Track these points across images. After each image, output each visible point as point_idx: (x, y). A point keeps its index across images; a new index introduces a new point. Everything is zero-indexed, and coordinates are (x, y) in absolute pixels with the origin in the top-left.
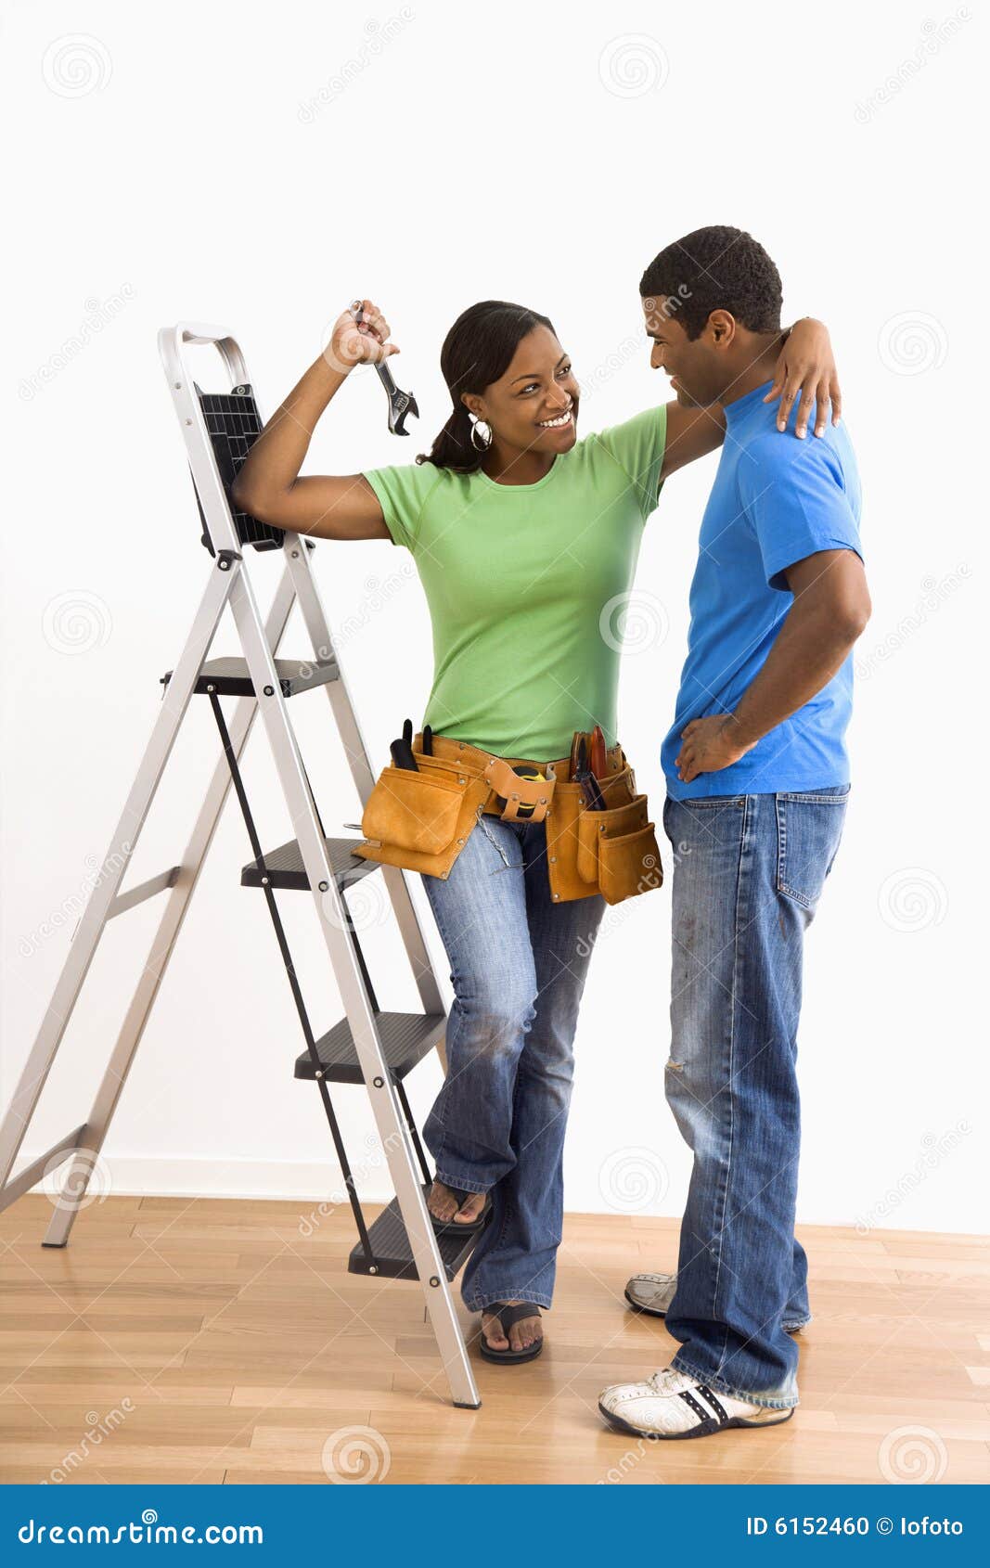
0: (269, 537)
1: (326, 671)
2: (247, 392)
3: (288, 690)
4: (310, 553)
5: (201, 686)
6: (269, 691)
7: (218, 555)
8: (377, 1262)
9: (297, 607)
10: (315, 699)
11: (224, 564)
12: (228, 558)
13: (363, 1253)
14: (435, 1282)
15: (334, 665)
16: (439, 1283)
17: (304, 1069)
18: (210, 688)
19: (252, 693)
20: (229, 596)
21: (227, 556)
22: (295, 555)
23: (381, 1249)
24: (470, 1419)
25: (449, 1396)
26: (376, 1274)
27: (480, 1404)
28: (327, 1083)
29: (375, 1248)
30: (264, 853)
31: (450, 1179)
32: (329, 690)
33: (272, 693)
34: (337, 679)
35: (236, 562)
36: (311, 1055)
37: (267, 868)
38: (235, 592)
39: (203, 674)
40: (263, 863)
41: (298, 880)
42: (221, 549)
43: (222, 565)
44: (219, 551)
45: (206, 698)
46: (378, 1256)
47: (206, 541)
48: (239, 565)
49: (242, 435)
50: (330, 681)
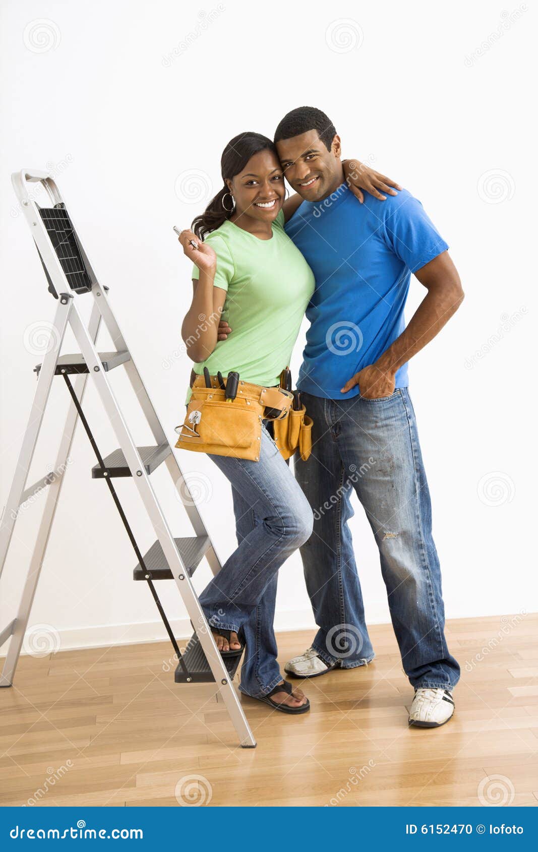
0: (84, 286)
1: (122, 355)
2: (62, 207)
3: (106, 367)
4: (106, 293)
5: (58, 370)
6: (97, 369)
7: (60, 296)
8: (190, 675)
9: (103, 323)
10: (119, 371)
11: (64, 301)
12: (66, 297)
13: (182, 671)
14: (224, 681)
15: (127, 353)
16: (226, 681)
17: (139, 575)
18: (63, 371)
19: (88, 372)
20: (68, 319)
21: (65, 296)
22: (99, 294)
23: (191, 668)
24: (251, 754)
25: (237, 742)
26: (191, 682)
27: (256, 744)
28: (152, 581)
29: (188, 667)
30: (103, 458)
31: (224, 625)
32: (126, 367)
33: (99, 370)
34: (129, 360)
35: (71, 299)
36: (142, 567)
37: (106, 467)
38: (72, 317)
39: (59, 364)
40: (103, 464)
41: (125, 472)
42: (61, 293)
43: (63, 302)
44: (61, 294)
45: (61, 377)
46: (191, 671)
47: (52, 289)
48: (72, 301)
49: (63, 230)
50: (125, 362)
